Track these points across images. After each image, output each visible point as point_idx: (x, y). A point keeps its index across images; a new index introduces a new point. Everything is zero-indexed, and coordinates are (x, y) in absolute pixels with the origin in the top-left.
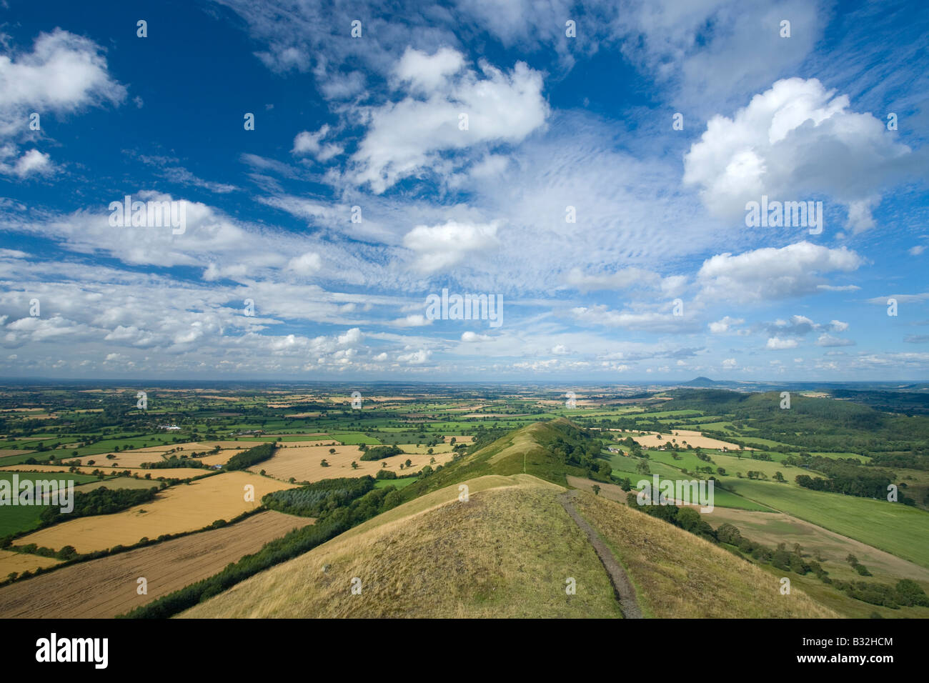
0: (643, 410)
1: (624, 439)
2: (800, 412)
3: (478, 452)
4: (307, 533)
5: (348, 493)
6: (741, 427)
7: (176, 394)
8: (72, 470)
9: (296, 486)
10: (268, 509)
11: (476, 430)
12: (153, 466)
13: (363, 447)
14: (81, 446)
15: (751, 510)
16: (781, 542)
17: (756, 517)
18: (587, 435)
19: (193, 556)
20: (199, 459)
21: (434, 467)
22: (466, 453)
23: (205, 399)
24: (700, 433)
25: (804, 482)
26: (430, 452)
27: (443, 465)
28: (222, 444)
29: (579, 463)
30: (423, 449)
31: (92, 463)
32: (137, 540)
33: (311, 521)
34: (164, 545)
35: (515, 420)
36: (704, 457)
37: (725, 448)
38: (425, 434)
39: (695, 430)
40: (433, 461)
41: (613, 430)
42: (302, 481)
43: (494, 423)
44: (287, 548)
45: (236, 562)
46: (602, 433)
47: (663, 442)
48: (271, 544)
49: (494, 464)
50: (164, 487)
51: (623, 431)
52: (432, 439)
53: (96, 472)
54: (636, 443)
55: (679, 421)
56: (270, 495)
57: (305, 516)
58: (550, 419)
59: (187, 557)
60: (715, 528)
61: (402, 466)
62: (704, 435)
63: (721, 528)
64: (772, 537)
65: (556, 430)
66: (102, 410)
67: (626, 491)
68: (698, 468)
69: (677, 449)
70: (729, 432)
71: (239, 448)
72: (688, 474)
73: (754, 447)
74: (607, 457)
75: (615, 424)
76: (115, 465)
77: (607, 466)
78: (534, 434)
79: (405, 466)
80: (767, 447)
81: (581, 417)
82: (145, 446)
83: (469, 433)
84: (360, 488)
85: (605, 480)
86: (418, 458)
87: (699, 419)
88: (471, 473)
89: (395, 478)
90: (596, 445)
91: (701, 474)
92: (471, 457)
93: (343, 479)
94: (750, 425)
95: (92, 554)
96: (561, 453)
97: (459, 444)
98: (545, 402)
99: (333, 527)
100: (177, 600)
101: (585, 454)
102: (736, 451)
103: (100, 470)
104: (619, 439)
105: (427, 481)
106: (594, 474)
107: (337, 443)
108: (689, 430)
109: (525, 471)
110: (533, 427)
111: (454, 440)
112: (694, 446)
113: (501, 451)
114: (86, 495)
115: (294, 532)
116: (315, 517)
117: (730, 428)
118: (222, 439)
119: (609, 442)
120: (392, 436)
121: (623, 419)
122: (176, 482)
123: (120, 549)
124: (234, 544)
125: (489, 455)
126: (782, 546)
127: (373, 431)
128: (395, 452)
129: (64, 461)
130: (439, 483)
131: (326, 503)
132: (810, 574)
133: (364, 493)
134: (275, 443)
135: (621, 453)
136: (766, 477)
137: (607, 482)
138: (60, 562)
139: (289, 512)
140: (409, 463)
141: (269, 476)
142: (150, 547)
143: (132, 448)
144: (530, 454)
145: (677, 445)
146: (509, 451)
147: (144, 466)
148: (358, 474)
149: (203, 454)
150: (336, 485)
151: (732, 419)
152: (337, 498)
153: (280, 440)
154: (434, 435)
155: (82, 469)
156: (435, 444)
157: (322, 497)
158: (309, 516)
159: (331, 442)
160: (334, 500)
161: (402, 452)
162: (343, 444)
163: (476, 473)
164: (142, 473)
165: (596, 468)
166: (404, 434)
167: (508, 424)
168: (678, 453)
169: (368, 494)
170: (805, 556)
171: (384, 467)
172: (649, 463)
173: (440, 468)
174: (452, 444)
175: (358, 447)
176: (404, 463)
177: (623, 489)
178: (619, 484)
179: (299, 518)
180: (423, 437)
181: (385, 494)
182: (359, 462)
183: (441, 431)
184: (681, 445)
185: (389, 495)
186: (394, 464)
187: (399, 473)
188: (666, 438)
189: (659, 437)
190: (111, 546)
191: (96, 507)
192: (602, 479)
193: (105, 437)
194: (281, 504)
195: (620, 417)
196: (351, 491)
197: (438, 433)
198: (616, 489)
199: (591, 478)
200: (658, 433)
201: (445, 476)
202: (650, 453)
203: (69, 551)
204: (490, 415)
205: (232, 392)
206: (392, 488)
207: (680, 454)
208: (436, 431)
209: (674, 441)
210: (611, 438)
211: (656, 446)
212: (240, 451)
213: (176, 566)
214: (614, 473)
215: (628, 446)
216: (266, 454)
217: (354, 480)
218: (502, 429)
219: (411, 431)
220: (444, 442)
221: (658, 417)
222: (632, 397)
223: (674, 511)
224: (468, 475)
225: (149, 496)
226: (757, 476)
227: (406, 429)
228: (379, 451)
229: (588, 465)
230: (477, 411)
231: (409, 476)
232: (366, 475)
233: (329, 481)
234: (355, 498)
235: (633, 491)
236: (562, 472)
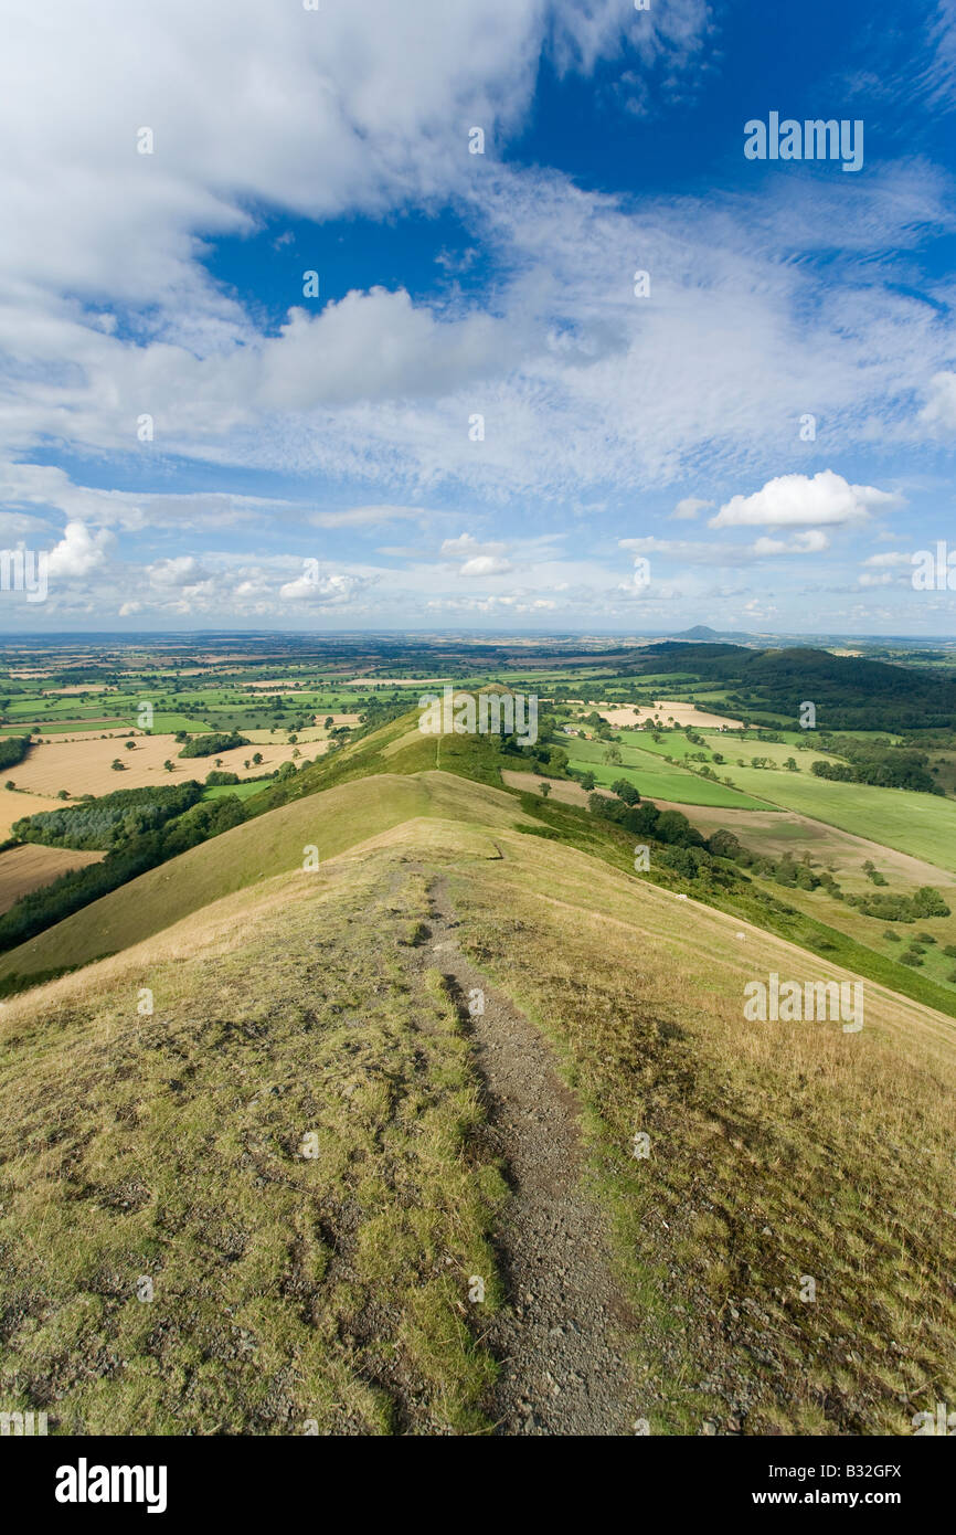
0: (615, 673)
1: (587, 715)
2: (825, 678)
3: (367, 738)
5: (160, 809)
6: (747, 697)
9: (70, 804)
10: (24, 843)
11: (366, 705)
13: (182, 736)
15: (753, 810)
16: (787, 850)
17: (758, 818)
21: (298, 764)
22: (349, 740)
24: (693, 706)
25: (820, 770)
26: (293, 740)
27: (313, 760)
29: (521, 752)
30: (282, 735)
33: (97, 857)
35: (428, 689)
36: (696, 740)
37: (724, 727)
38: (284, 712)
39: (687, 702)
40: (297, 754)
41: (572, 702)
42: (81, 795)
43: (394, 693)
44: (55, 902)
46: (556, 707)
47: (641, 719)
48: (30, 898)
49: (392, 756)
51: (586, 703)
52: (295, 720)
54: (603, 721)
55: (666, 689)
56: (26, 820)
57: (87, 848)
58: (478, 687)
60: (706, 836)
61: (247, 764)
62: (698, 709)
63: (715, 837)
64: (776, 844)
67: (587, 789)
68: (686, 756)
69: (661, 729)
70: (732, 704)
72: (674, 763)
73: (762, 725)
74: (562, 742)
75: (575, 694)
77: (562, 754)
79: (252, 763)
80: (779, 724)
81: (525, 683)
83: (355, 708)
84: (179, 801)
85: (558, 774)
86: (274, 750)
87: (693, 687)
88: (355, 771)
89: (237, 782)
90: (547, 724)
91: (691, 763)
92: (356, 746)
93: (149, 789)
94: (760, 695)
96: (494, 737)
97: (338, 727)
98: (472, 661)
99: (133, 864)
102: (739, 731)
104: (580, 715)
105: (286, 787)
106: (543, 767)
107: (137, 732)
108: (679, 701)
109: (438, 763)
111: (330, 721)
112: (684, 724)
113: (403, 735)
115: (69, 874)
116: (106, 849)
117: (733, 699)
119: (565, 719)
120: (230, 717)
121: (587, 686)
125: (384, 743)
126: (788, 856)
127: (198, 711)
128: (236, 743)
130: (305, 788)
131: (123, 827)
132: (819, 889)
133: (186, 808)
134: (30, 737)
135: (582, 735)
136: (775, 764)
137: (560, 778)
139: (60, 845)
140: (258, 759)
141: (19, 791)
144: (448, 739)
145: (660, 723)
146: (410, 738)
148: (175, 779)
150: (138, 799)
151: (737, 686)
152: (142, 819)
153: (37, 731)
154: (298, 714)
156: (300, 726)
157: (117, 819)
158: (97, 849)
159: (126, 731)
160: (137, 822)
161: (248, 743)
162: (148, 733)
163: (363, 771)
165: (545, 758)
166: (250, 714)
167: (415, 694)
168: (661, 734)
169: (193, 810)
170: (815, 866)
171: (218, 766)
172: (622, 749)
173: (308, 764)
174: (327, 727)
175: (175, 737)
176: (251, 758)
177: (582, 787)
178: (578, 780)
179: (75, 852)
180: (281, 717)
181: (216, 810)
182: (176, 761)
183: (309, 707)
184: (667, 724)
185: (225, 809)
186: (233, 762)
187: (243, 775)
188: (647, 714)
189: (636, 712)
192: (553, 773)
194: (46, 832)
195: (583, 683)
196: (164, 807)
197: (304, 711)
198: (573, 787)
199: (538, 772)
200: (636, 707)
201: (314, 778)
202: (623, 734)
204: (388, 682)
206: (233, 800)
207: (664, 736)
208: (301, 708)
209: (657, 717)
210: (568, 713)
211: (632, 724)
214: (572, 765)
215: (592, 725)
216: (15, 755)
217: (166, 789)
218: (406, 703)
219: (261, 709)
220: (314, 725)
221: (636, 683)
222: (601, 654)
223: (654, 815)
224: (349, 774)
226: (763, 764)
227: (253, 707)
228: (209, 742)
229: (534, 754)
230: (367, 676)
231: (260, 779)
232: (189, 780)
233: (127, 792)
234: (173, 817)
235: (597, 790)
236: (495, 765)
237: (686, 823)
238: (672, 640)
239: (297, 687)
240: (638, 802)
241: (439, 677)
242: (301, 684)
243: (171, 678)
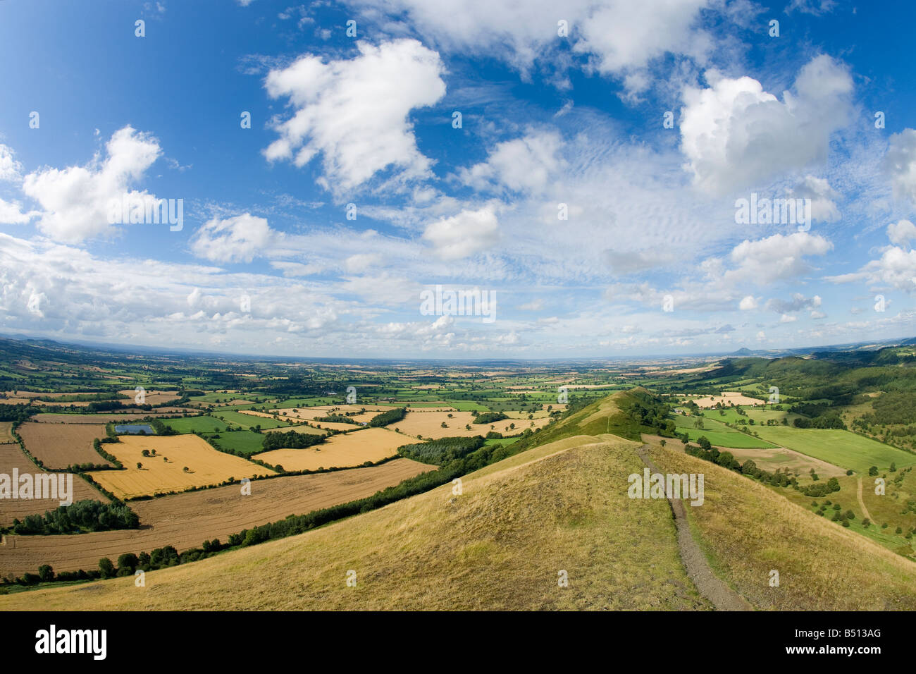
1: (686, 402)
3: (571, 417)
4: (433, 476)
5: (464, 448)
7: (332, 368)
8: (275, 417)
9: (422, 442)
10: (402, 457)
12: (321, 420)
13: (475, 413)
14: (278, 402)
18: (658, 400)
19: (353, 483)
20: (352, 417)
21: (534, 430)
22: (560, 418)
23: (352, 373)
24: (740, 393)
25: (798, 423)
26: (531, 417)
27: (541, 428)
28: (367, 407)
29: (651, 423)
30: (525, 415)
31: (285, 414)
32: (317, 468)
33: (435, 468)
34: (334, 473)
35: (601, 390)
36: (741, 412)
37: (756, 404)
38: (526, 402)
39: (738, 392)
40: (533, 424)
41: (679, 395)
42: (427, 438)
43: (584, 393)
44: (418, 485)
45: (382, 491)
46: (670, 398)
47: (714, 403)
48: (406, 482)
49: (584, 426)
50: (330, 435)
51: (687, 395)
52: (532, 407)
53: (288, 420)
54: (695, 405)
55: (727, 385)
56: (403, 447)
57: (430, 463)
58: (630, 388)
59: (349, 484)
60: (741, 464)
61: (507, 429)
62: (743, 395)
63: (745, 464)
65: (635, 397)
66: (287, 378)
67: (685, 443)
68: (736, 422)
69: (724, 408)
70: (759, 391)
71: (378, 411)
72: (730, 426)
74: (673, 417)
75: (681, 391)
76: (298, 416)
77: (672, 424)
78: (617, 401)
79: (509, 428)
82: (315, 405)
84: (472, 445)
85: (670, 435)
86: (521, 423)
87: (740, 383)
88: (564, 434)
89: (502, 438)
90: (665, 408)
91: (738, 425)
92: (565, 421)
93: (459, 438)
95: (292, 472)
96: (638, 416)
97: (555, 411)
99: (452, 473)
100: (345, 509)
101: (656, 415)
102: (762, 406)
103: (290, 419)
104: (683, 402)
105: (527, 440)
106: (662, 431)
107: (454, 409)
108: (734, 391)
109: (608, 430)
110: (616, 394)
111: (550, 407)
112: (735, 404)
113: (589, 416)
114: (285, 434)
115: (423, 474)
116: (438, 465)
117: (760, 388)
118: (366, 403)
119: (675, 405)
120: (499, 404)
121: (687, 386)
122: (337, 432)
123: (307, 472)
124: (378, 479)
125: (580, 419)
128: (501, 418)
129: (270, 411)
130: (537, 442)
131: (446, 456)
132: (789, 486)
133: (476, 449)
134: (405, 408)
135: (684, 413)
137: (671, 438)
138: (277, 474)
139: (418, 460)
140: (512, 426)
141: (401, 433)
142: (325, 474)
143: (307, 406)
144: (613, 418)
145: (724, 404)
146: (596, 416)
147: (316, 419)
148: (471, 434)
149: (353, 414)
150: (453, 442)
151: (762, 381)
152: (454, 452)
153: (409, 406)
154: (533, 404)
155: (280, 418)
156: (534, 410)
157: (443, 451)
158: (433, 464)
159: (449, 409)
160: (453, 453)
161: (508, 418)
162: (459, 410)
163: (568, 434)
164: (316, 424)
165: (664, 427)
166: (509, 403)
167: (596, 393)
168: (724, 411)
169: (480, 450)
171: (492, 429)
172: (704, 420)
173: (538, 430)
174: (548, 411)
175: (471, 413)
176: (509, 426)
177: (683, 442)
178: (680, 438)
179: (425, 465)
180: (525, 405)
181: (493, 450)
182: (471, 425)
183: (539, 400)
184: (728, 405)
185: (496, 451)
186: (500, 427)
187: (504, 434)
188: (717, 399)
189: (712, 399)
190: (302, 469)
191: (290, 443)
192: (668, 435)
193: (291, 397)
194: (412, 453)
195: (685, 384)
196: (466, 447)
197: (537, 402)
198: (678, 442)
199: (660, 435)
200: (712, 396)
201: (542, 437)
202: (706, 412)
203: (279, 468)
204: (581, 387)
205: (371, 368)
206: (499, 446)
208: (535, 400)
209: (722, 401)
210: (677, 401)
211: (710, 406)
212: (379, 413)
213: (342, 488)
214: (677, 430)
215: (689, 408)
216: (399, 416)
217: (467, 439)
218: (591, 398)
219: (514, 400)
220: (542, 409)
221: (712, 383)
223: (717, 454)
224: (561, 435)
225: (320, 440)
227: (510, 399)
228: (488, 416)
229: (658, 424)
230: (570, 383)
231: (513, 437)
232: (477, 435)
233: (448, 439)
234: (469, 452)
235: (690, 443)
236: (638, 431)
237: (732, 458)
238: (730, 357)
239: (533, 389)
240: (710, 448)
241: (609, 383)
242: (536, 387)
243: (470, 383)
